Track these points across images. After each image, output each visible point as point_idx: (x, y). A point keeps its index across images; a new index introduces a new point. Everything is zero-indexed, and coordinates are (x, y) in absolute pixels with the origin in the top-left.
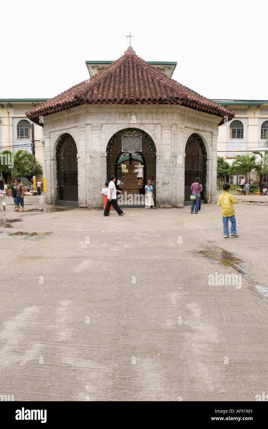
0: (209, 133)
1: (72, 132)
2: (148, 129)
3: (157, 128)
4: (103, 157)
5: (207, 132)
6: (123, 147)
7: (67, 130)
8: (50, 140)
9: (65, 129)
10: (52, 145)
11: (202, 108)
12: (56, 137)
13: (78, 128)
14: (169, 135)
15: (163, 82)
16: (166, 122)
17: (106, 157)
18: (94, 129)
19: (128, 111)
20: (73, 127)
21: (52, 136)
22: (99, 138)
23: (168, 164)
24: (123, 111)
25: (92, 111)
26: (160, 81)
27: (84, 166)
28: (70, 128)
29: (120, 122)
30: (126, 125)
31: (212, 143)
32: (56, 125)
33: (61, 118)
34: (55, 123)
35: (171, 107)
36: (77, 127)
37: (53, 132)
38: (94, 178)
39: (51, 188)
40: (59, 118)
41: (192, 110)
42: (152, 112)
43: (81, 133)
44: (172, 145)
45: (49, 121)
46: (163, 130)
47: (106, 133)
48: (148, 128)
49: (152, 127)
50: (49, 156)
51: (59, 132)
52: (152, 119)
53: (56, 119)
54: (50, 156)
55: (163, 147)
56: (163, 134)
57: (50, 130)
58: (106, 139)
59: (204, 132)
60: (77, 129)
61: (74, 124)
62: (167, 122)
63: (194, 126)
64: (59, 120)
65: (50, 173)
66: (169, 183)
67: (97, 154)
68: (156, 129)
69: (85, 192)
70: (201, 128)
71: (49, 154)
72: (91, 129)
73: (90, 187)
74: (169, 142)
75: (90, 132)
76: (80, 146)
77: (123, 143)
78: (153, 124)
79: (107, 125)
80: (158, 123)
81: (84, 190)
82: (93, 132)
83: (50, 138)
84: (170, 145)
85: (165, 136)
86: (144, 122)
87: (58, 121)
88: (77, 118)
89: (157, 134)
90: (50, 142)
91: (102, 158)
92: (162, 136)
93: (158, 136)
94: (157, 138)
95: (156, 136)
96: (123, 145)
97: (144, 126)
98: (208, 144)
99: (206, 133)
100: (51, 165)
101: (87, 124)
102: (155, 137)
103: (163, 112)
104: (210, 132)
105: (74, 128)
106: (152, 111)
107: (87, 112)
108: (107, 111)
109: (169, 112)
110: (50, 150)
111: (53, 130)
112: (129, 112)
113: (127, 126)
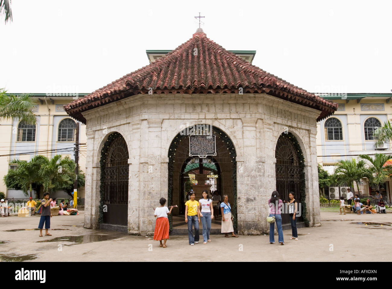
0: (304, 131)
1: (123, 131)
2: (225, 126)
3: (237, 125)
4: (163, 163)
5: (303, 129)
6: (191, 150)
7: (117, 127)
8: (94, 141)
9: (114, 127)
10: (95, 148)
11: (295, 99)
12: (101, 138)
13: (130, 124)
14: (253, 134)
15: (242, 67)
16: (248, 116)
17: (167, 164)
18: (151, 125)
19: (197, 102)
20: (124, 124)
21: (96, 136)
22: (159, 137)
23: (253, 173)
24: (190, 102)
25: (149, 102)
26: (238, 66)
27: (137, 176)
28: (120, 125)
29: (187, 116)
30: (194, 120)
31: (310, 144)
32: (102, 122)
33: (110, 112)
34: (101, 119)
35: (255, 97)
36: (129, 123)
37: (98, 130)
38: (150, 193)
39: (92, 206)
40: (107, 113)
41: (282, 100)
42: (229, 104)
43: (134, 131)
44: (258, 147)
45: (94, 116)
46: (245, 126)
47: (167, 131)
48: (224, 124)
49: (229, 123)
50: (91, 163)
52: (230, 112)
53: (102, 114)
54: (93, 163)
55: (245, 149)
56: (244, 132)
57: (94, 129)
58: (168, 139)
59: (298, 130)
60: (129, 126)
61: (125, 120)
62: (250, 117)
63: (286, 122)
64: (106, 115)
65: (91, 185)
66: (255, 199)
67: (156, 159)
68: (236, 126)
69: (137, 212)
70: (295, 125)
71: (91, 160)
72: (148, 126)
73: (144, 205)
74: (253, 142)
75: (147, 130)
76: (132, 149)
77: (191, 144)
78: (231, 119)
79: (170, 120)
80: (238, 118)
81: (136, 210)
82: (151, 130)
83: (94, 138)
84: (255, 147)
85: (247, 134)
86: (219, 116)
87: (105, 116)
88: (129, 112)
89: (237, 133)
90: (94, 144)
91: (163, 164)
92: (244, 135)
93: (239, 135)
94: (237, 138)
95: (235, 134)
96: (191, 147)
97: (219, 122)
98: (305, 145)
99: (301, 131)
100: (93, 174)
101: (143, 120)
102: (235, 137)
103: (244, 104)
104: (306, 130)
105: (125, 125)
106: (230, 102)
107: (143, 104)
108: (170, 102)
109: (252, 103)
110: (93, 154)
111: (98, 128)
112: (199, 104)
113: (196, 122)
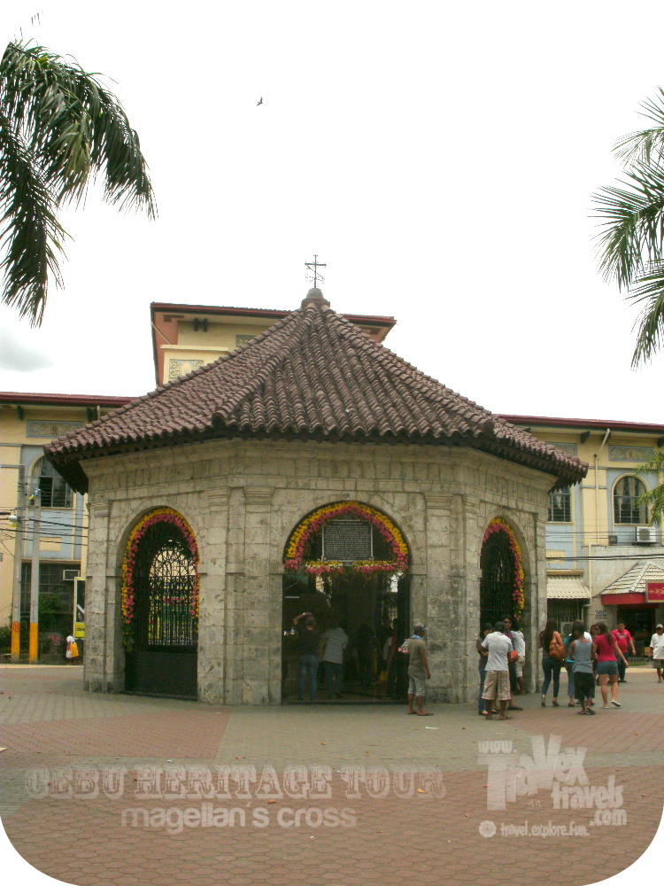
0: (527, 515)
1: (183, 506)
2: (393, 506)
3: (415, 505)
4: (274, 574)
5: (525, 512)
6: (325, 550)
7: (169, 498)
8: (109, 521)
9: (161, 496)
10: (112, 537)
11: (521, 457)
12: (127, 517)
13: (202, 495)
14: (445, 523)
15: (421, 387)
16: (437, 488)
17: (281, 577)
18: (251, 500)
19: (341, 458)
20: (187, 493)
21: (115, 512)
22: (266, 523)
23: (444, 598)
24: (328, 457)
25: (248, 454)
27: (220, 598)
28: (178, 494)
29: (322, 484)
30: (334, 493)
31: (536, 540)
32: (131, 484)
33: (152, 465)
34: (127, 481)
35: (450, 453)
36: (200, 492)
37: (120, 501)
38: (249, 632)
39: (105, 656)
40: (144, 466)
41: (494, 459)
42: (402, 463)
43: (214, 509)
44: (453, 548)
45: (110, 470)
46: (431, 508)
47: (282, 512)
48: (392, 502)
49: (400, 500)
50: (102, 568)
51: (140, 502)
52: (403, 480)
53: (132, 467)
54: (107, 567)
55: (429, 551)
56: (429, 518)
57: (111, 496)
58: (283, 528)
59: (518, 513)
60: (200, 498)
61: (192, 484)
62: (439, 490)
63: (498, 498)
64: (142, 470)
65: (103, 612)
66: (445, 645)
67: (260, 566)
68: (412, 507)
69: (221, 669)
70: (513, 505)
71: (102, 560)
72: (243, 499)
73: (235, 655)
74: (444, 540)
75: (242, 509)
76: (209, 544)
77: (325, 539)
78: (404, 492)
79: (288, 491)
80: (418, 491)
81: (219, 664)
82: (250, 508)
83: (109, 516)
84: (449, 548)
85: (435, 523)
86: (382, 485)
87: (139, 473)
88: (200, 473)
89: (415, 519)
90: (108, 528)
91: (272, 577)
92: (428, 524)
93: (418, 523)
94: (415, 529)
95: (412, 523)
96: (325, 543)
97: (382, 499)
98: (527, 543)
99: (523, 516)
100: (107, 590)
101: (233, 489)
102: (410, 527)
103: (429, 464)
104: (530, 513)
105: (190, 495)
106: (403, 460)
107: (236, 456)
108: (288, 455)
109: (443, 465)
110: (108, 548)
111: (121, 495)
112: (346, 462)
113: (337, 495)
